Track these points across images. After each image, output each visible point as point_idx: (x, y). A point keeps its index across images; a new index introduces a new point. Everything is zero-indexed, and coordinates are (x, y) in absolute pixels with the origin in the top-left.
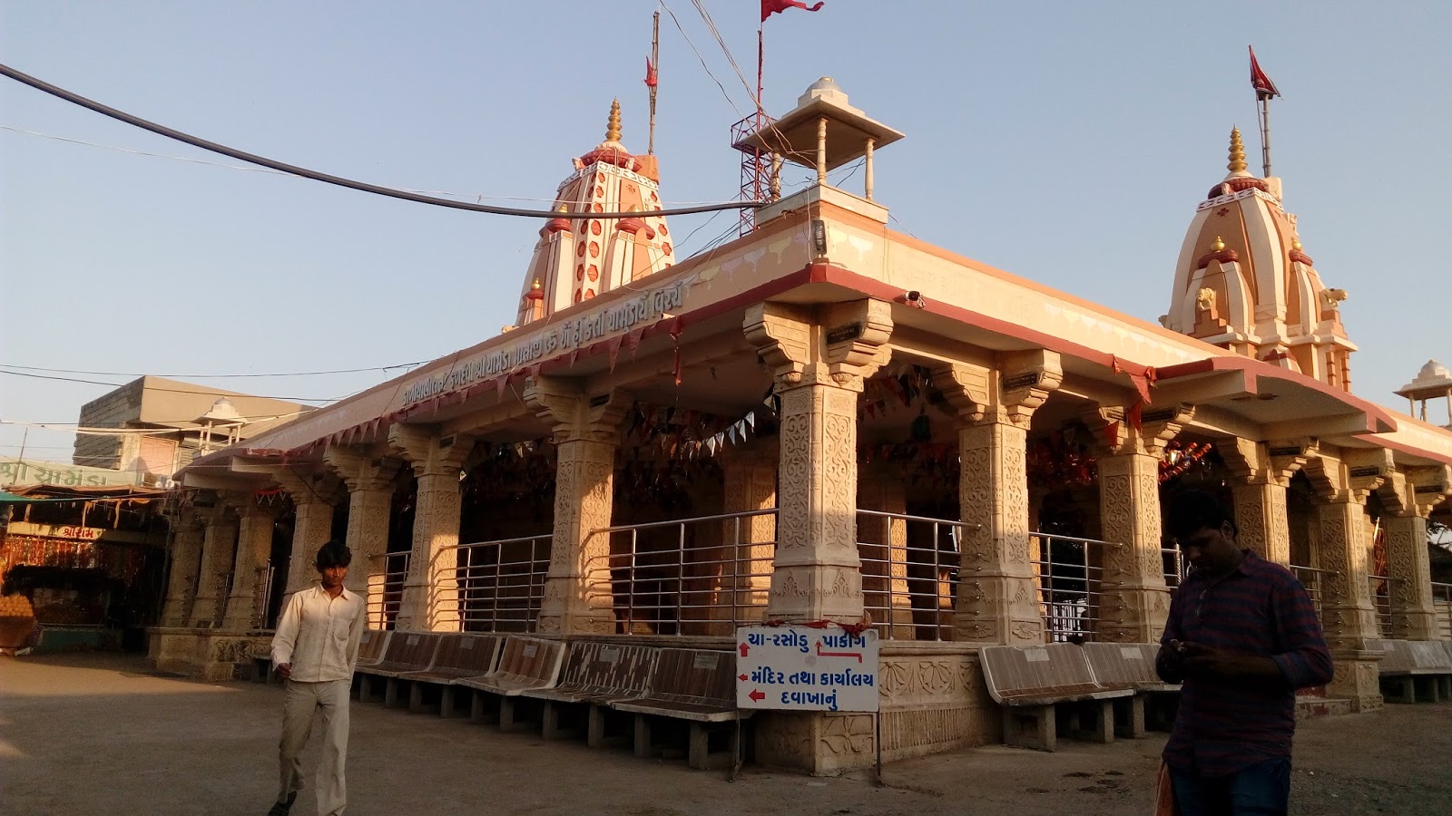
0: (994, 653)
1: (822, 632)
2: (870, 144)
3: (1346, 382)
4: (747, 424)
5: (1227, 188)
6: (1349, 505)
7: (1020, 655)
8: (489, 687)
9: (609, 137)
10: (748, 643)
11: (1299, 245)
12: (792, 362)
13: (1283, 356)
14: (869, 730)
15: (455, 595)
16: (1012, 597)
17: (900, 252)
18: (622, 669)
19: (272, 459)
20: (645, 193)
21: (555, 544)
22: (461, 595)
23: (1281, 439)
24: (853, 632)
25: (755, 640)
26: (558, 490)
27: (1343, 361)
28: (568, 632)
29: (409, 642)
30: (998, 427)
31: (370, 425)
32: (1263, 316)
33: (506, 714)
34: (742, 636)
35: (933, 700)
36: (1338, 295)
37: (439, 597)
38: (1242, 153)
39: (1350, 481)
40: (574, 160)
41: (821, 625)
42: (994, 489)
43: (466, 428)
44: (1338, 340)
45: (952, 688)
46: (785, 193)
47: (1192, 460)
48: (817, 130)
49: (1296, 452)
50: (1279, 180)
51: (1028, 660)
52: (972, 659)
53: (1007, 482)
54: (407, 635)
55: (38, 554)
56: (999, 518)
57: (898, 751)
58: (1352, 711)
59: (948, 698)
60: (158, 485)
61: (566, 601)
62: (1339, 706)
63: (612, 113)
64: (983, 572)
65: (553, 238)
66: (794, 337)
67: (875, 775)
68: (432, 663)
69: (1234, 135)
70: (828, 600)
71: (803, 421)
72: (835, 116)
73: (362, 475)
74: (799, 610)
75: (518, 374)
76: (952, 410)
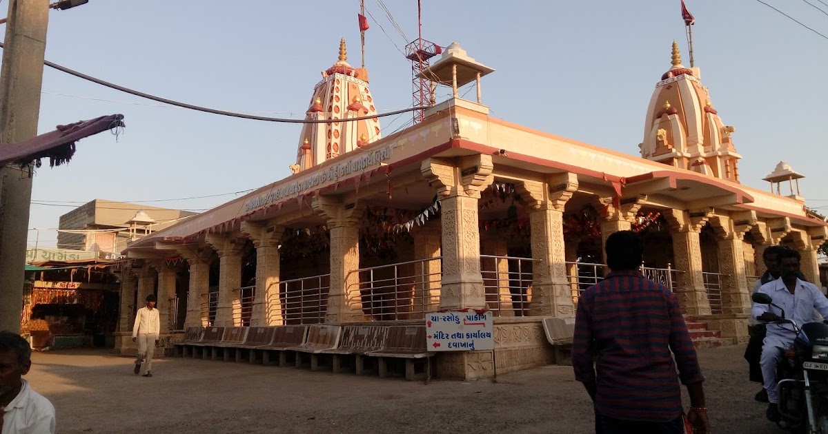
0: (549, 321)
1: (466, 314)
2: (479, 75)
3: (736, 175)
4: (425, 216)
5: (671, 75)
6: (734, 240)
7: (563, 321)
8: (304, 350)
9: (340, 59)
10: (432, 321)
11: (709, 104)
12: (445, 186)
13: (702, 163)
14: (490, 359)
15: (280, 307)
16: (558, 294)
17: (495, 128)
18: (370, 337)
19: (177, 242)
20: (362, 89)
21: (332, 278)
22: (283, 307)
23: (695, 209)
24: (480, 313)
25: (434, 319)
26: (331, 252)
27: (734, 164)
28: (342, 321)
29: (258, 332)
30: (548, 211)
31: (230, 222)
32: (691, 143)
33: (314, 362)
34: (428, 318)
35: (521, 344)
36: (730, 130)
37: (272, 308)
38: (678, 55)
39: (734, 228)
40: (322, 73)
41: (465, 310)
42: (547, 242)
43: (280, 222)
44: (730, 153)
45: (530, 338)
46: (438, 101)
47: (651, 221)
48: (452, 70)
49: (703, 215)
50: (699, 69)
51: (567, 323)
52: (539, 324)
53: (553, 238)
54: (257, 328)
55: (47, 297)
56: (550, 256)
57: (505, 369)
58: (734, 344)
59: (528, 343)
60: (107, 257)
61: (339, 306)
62: (728, 342)
63: (341, 45)
64: (543, 283)
65: (314, 116)
66: (446, 173)
67: (494, 379)
68: (272, 340)
69: (674, 45)
70: (468, 299)
71: (452, 214)
72: (461, 64)
73: (226, 248)
74: (455, 304)
75: (308, 195)
76: (525, 204)
